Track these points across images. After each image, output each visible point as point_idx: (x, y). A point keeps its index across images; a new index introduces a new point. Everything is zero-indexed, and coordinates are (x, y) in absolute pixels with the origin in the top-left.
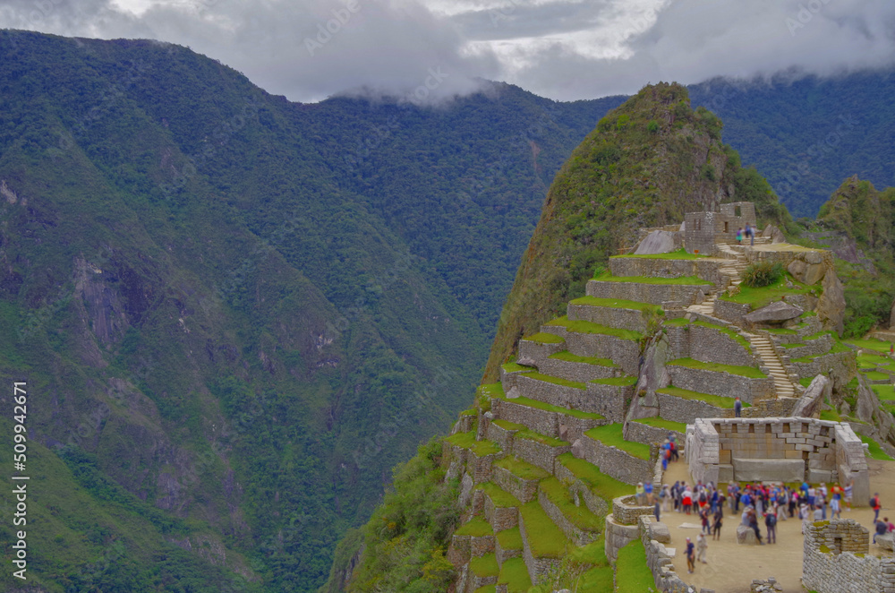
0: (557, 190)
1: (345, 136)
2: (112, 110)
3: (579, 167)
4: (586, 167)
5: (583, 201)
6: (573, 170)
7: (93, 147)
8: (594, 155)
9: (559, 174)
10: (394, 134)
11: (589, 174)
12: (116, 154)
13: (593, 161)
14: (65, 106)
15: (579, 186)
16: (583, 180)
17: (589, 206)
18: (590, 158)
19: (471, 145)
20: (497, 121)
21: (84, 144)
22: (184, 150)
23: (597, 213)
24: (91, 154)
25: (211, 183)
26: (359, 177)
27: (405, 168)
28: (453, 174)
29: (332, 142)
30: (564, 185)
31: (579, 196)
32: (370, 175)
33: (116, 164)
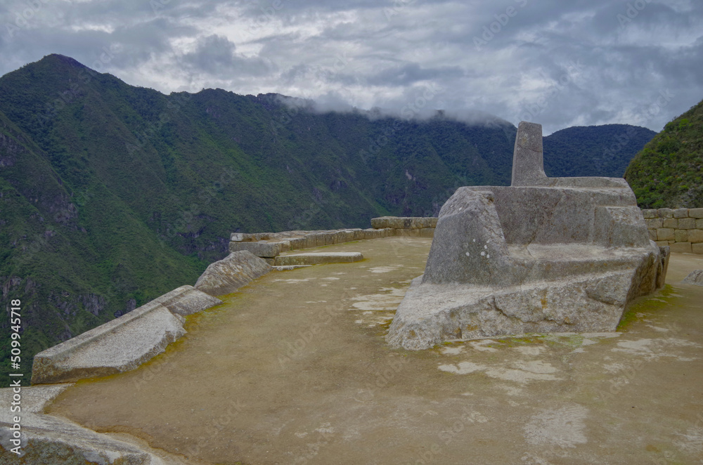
0: (630, 171)
1: (558, 151)
2: (453, 140)
3: (648, 156)
4: (652, 155)
5: (647, 179)
6: (643, 158)
7: (444, 156)
8: (659, 147)
9: (633, 160)
10: (583, 150)
11: (654, 160)
12: (454, 159)
13: (659, 151)
14: (434, 138)
15: (646, 168)
16: (649, 164)
17: (652, 183)
18: (657, 149)
19: (621, 156)
20: (635, 144)
21: (441, 155)
22: (484, 157)
23: (657, 187)
24: (443, 159)
25: (494, 172)
26: (564, 170)
27: (586, 167)
28: (611, 170)
29: (552, 154)
30: (635, 168)
31: (645, 175)
32: (569, 169)
33: (453, 163)
